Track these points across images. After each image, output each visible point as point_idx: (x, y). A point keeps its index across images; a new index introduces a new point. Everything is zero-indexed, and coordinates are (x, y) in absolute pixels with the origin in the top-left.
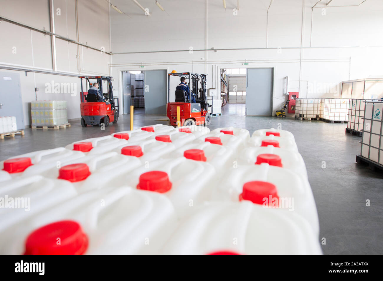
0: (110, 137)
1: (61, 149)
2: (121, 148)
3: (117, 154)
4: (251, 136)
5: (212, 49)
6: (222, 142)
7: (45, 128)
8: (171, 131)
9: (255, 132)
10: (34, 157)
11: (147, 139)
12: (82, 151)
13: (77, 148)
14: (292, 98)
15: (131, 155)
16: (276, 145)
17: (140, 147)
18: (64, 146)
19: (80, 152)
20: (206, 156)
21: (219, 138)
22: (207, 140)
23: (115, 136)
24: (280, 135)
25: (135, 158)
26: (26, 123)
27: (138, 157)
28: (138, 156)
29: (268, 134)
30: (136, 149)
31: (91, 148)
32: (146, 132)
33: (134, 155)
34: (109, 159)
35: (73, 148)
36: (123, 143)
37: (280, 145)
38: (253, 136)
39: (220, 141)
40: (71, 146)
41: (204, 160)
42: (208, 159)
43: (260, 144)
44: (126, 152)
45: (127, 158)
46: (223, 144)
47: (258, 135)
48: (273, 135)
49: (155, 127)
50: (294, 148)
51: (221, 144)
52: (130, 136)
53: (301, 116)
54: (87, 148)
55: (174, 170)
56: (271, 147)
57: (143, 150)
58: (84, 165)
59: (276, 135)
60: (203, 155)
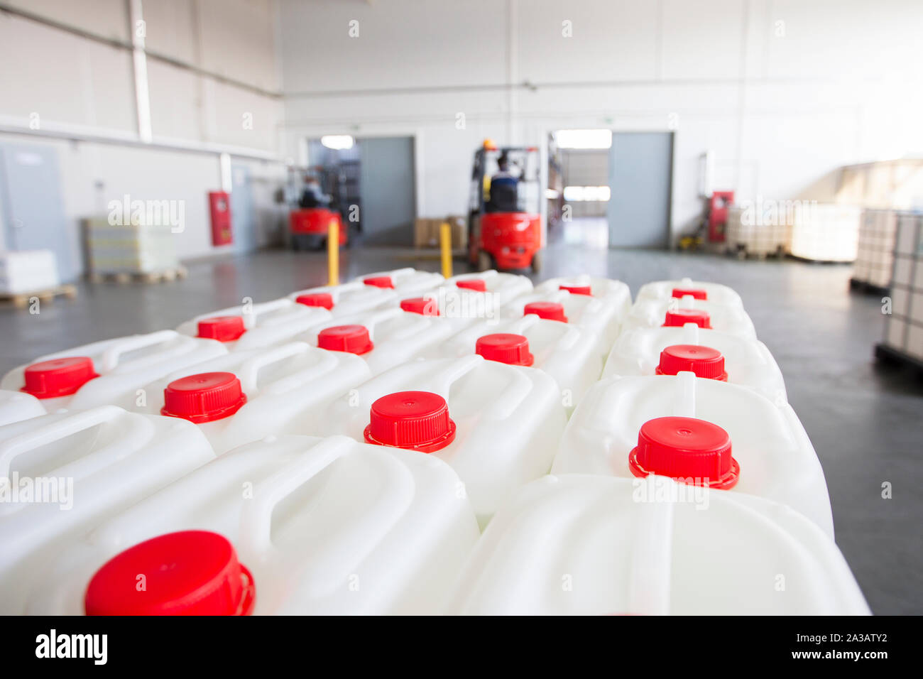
0: (287, 303)
1: (167, 336)
2: (318, 331)
3: (308, 347)
4: (634, 301)
5: (526, 85)
6: (566, 314)
7: (124, 279)
8: (437, 288)
9: (644, 289)
10: (100, 356)
11: (380, 308)
12: (218, 339)
13: (205, 331)
14: (719, 204)
15: (342, 350)
16: (703, 322)
17: (363, 328)
18: (173, 327)
19: (213, 343)
20: (531, 350)
21: (559, 305)
22: (529, 310)
23: (300, 300)
24: (708, 296)
25: (353, 356)
26: (76, 267)
27: (359, 354)
28: (362, 351)
29: (678, 294)
30: (354, 333)
31: (240, 331)
32: (376, 290)
33: (351, 350)
34: (289, 360)
35: (195, 331)
36: (321, 320)
37: (712, 323)
38: (639, 298)
39: (561, 311)
40: (193, 327)
41: (528, 361)
42: (536, 360)
43: (663, 320)
44: (330, 341)
45: (334, 357)
46: (570, 320)
47: (654, 297)
48: (691, 298)
49: (395, 276)
50: (747, 329)
51: (564, 320)
52: (335, 300)
53: (741, 247)
54: (230, 332)
55: (456, 388)
56: (691, 327)
57: (372, 338)
58: (229, 377)
59: (699, 296)
60: (526, 348)
